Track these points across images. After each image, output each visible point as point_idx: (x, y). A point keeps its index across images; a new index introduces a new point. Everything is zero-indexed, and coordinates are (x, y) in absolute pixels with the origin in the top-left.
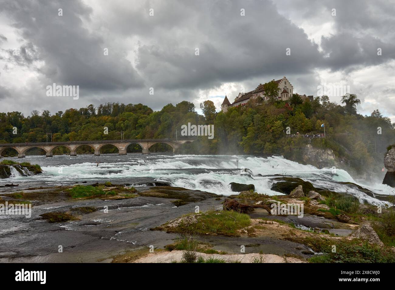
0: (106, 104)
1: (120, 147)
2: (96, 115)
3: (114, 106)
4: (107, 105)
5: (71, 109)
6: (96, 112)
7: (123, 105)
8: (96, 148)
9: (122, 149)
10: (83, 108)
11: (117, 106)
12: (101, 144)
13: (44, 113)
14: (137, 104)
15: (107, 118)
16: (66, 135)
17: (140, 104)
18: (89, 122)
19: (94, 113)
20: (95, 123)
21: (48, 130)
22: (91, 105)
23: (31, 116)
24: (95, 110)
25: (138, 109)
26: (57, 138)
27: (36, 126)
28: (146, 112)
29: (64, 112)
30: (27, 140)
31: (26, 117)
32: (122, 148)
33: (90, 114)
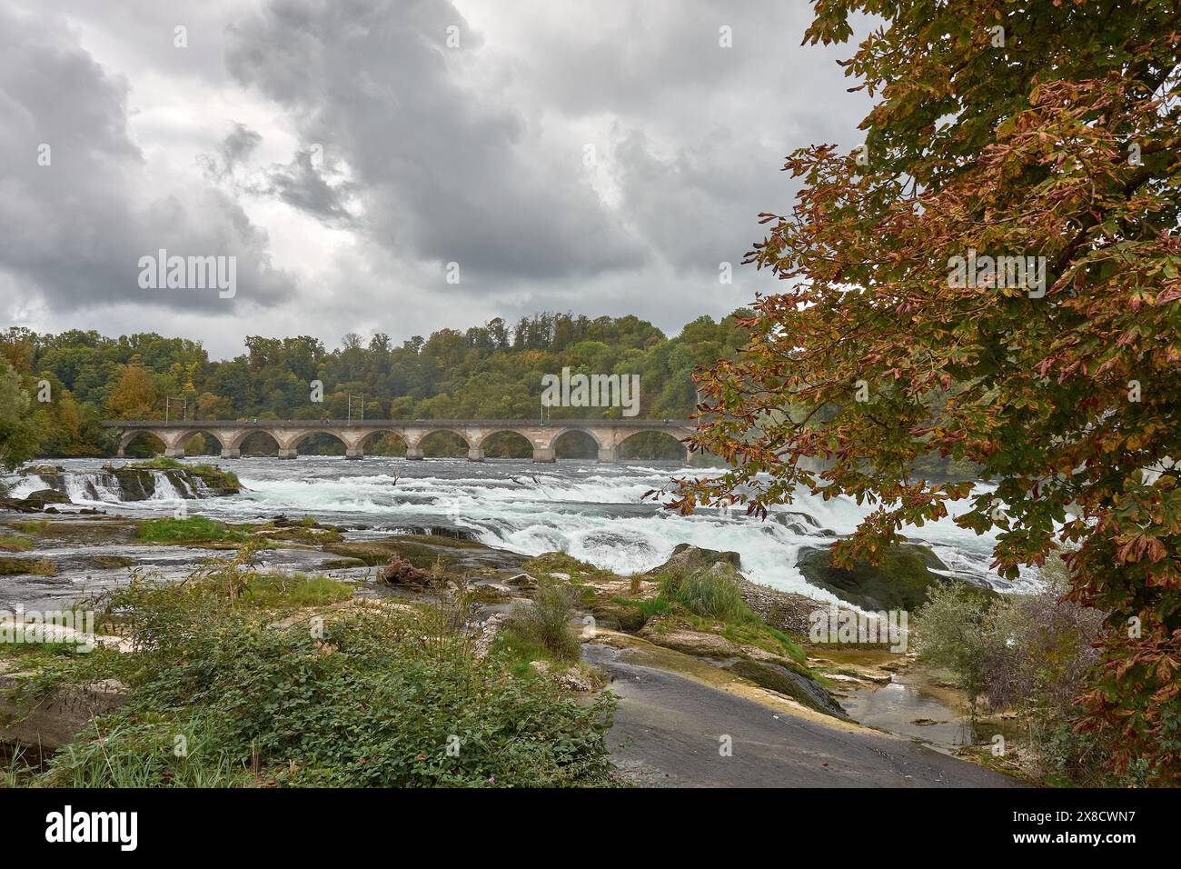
0: (536, 317)
1: (537, 441)
2: (511, 349)
3: (559, 324)
4: (540, 319)
5: (445, 329)
6: (511, 341)
7: (583, 319)
8: (474, 439)
9: (542, 447)
10: (476, 329)
11: (565, 322)
12: (487, 430)
13: (374, 340)
14: (623, 316)
15: (537, 355)
16: (426, 402)
17: (631, 317)
18: (487, 368)
19: (504, 343)
20: (503, 370)
21: (382, 388)
22: (497, 320)
23: (342, 349)
24: (506, 333)
25: (623, 330)
26: (403, 409)
27: (351, 377)
28: (644, 339)
29: (427, 338)
30: (328, 413)
31: (329, 350)
32: (542, 443)
33: (493, 345)
